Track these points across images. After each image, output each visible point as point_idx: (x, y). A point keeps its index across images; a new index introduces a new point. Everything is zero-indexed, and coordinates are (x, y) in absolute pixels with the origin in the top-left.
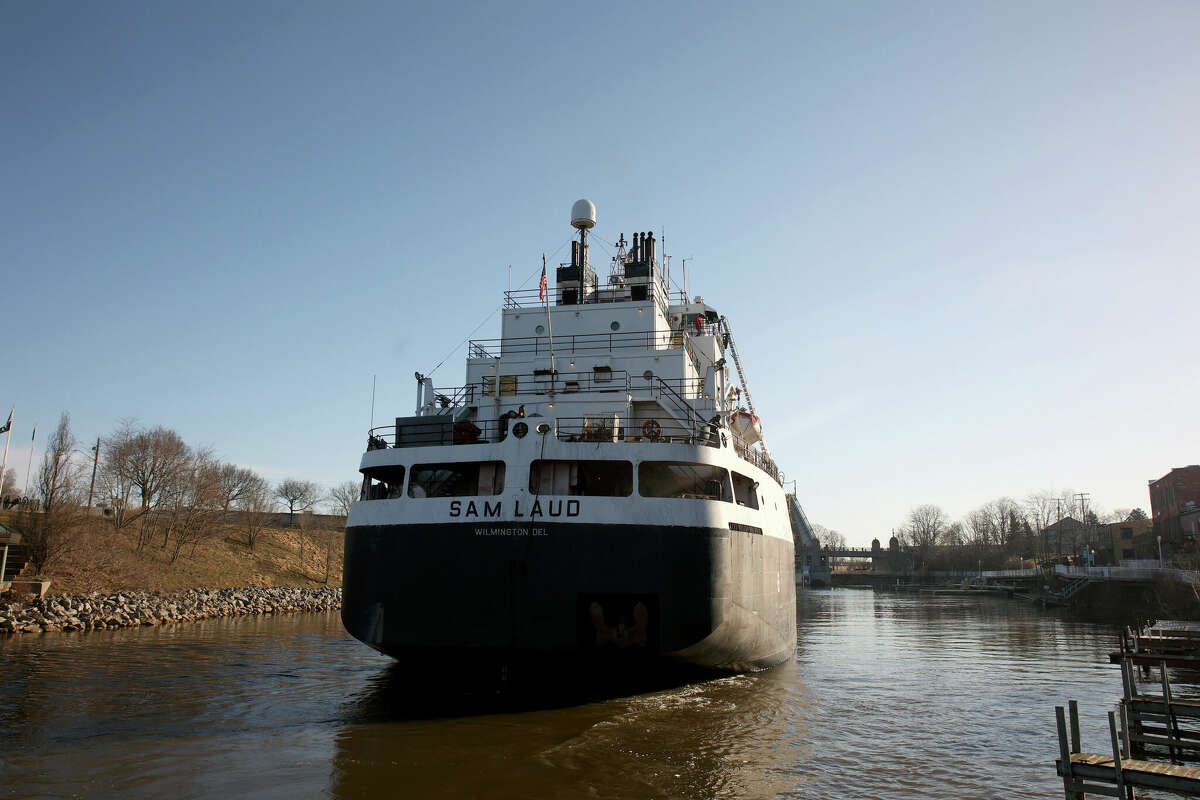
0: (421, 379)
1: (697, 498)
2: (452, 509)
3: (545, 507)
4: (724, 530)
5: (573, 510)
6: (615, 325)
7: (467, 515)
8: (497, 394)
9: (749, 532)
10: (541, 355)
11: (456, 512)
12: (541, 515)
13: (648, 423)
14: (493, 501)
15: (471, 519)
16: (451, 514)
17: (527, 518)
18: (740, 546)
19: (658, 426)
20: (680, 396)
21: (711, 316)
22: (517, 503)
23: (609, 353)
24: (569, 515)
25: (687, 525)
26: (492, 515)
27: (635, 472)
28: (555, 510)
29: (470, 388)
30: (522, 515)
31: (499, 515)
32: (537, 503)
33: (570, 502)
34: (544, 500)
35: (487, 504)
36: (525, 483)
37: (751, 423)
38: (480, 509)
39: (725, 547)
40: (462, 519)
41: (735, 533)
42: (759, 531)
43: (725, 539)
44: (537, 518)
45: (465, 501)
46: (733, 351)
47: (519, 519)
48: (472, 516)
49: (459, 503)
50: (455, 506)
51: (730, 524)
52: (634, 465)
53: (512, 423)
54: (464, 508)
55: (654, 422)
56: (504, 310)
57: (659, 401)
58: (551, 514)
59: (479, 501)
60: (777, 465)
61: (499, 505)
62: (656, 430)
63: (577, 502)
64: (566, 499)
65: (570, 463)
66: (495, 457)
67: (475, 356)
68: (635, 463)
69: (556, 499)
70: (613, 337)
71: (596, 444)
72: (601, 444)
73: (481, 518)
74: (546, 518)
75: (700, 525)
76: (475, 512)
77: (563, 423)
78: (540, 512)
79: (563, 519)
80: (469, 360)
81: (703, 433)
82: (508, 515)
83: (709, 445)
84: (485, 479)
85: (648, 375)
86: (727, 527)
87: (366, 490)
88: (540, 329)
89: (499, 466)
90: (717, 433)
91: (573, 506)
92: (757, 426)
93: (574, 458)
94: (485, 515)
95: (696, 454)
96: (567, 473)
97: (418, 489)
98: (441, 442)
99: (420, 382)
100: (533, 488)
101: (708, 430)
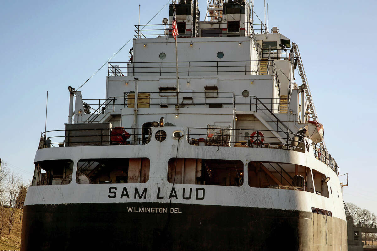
0: (72, 92)
1: (290, 189)
2: (110, 192)
3: (179, 193)
4: (308, 213)
5: (200, 194)
6: (220, 55)
7: (121, 197)
8: (136, 106)
9: (324, 214)
10: (164, 76)
11: (113, 195)
12: (177, 198)
13: (254, 133)
14: (141, 187)
15: (125, 200)
16: (109, 196)
17: (166, 200)
18: (319, 225)
19: (262, 136)
20: (271, 111)
21: (285, 43)
22: (159, 189)
23: (216, 76)
24: (197, 198)
25: (283, 209)
26: (140, 197)
27: (246, 169)
28: (187, 195)
29: (111, 99)
30: (162, 198)
31: (145, 198)
32: (173, 189)
33: (197, 189)
34: (179, 187)
35: (136, 190)
36: (165, 174)
37: (317, 129)
38: (131, 192)
39: (309, 225)
40: (118, 200)
41: (315, 215)
42: (330, 214)
43: (309, 220)
44: (174, 201)
45: (120, 187)
46: (301, 71)
47: (160, 201)
48: (125, 198)
49: (115, 188)
50: (112, 190)
51: (313, 209)
52: (244, 164)
53: (154, 130)
54: (119, 192)
55: (259, 133)
56: (134, 39)
57: (256, 115)
58: (184, 198)
59: (130, 186)
60: (337, 163)
61: (145, 190)
62: (260, 138)
63: (203, 189)
64: (194, 187)
65: (196, 161)
66: (142, 155)
67: (112, 74)
68: (246, 163)
69: (187, 187)
70: (220, 64)
71: (217, 148)
72: (220, 147)
73: (132, 200)
74: (181, 201)
75: (292, 209)
76: (127, 195)
77: (193, 131)
78: (176, 196)
79: (193, 201)
80: (108, 77)
81: (293, 142)
82: (152, 198)
83: (297, 150)
84: (133, 170)
85: (246, 94)
86: (311, 211)
87: (37, 177)
88: (162, 55)
89: (144, 162)
90: (303, 141)
91: (200, 193)
92: (321, 132)
93: (200, 157)
94: (135, 197)
95: (288, 156)
96: (195, 167)
97: (83, 178)
98: (101, 143)
99: (72, 94)
100: (171, 179)
101: (297, 139)
